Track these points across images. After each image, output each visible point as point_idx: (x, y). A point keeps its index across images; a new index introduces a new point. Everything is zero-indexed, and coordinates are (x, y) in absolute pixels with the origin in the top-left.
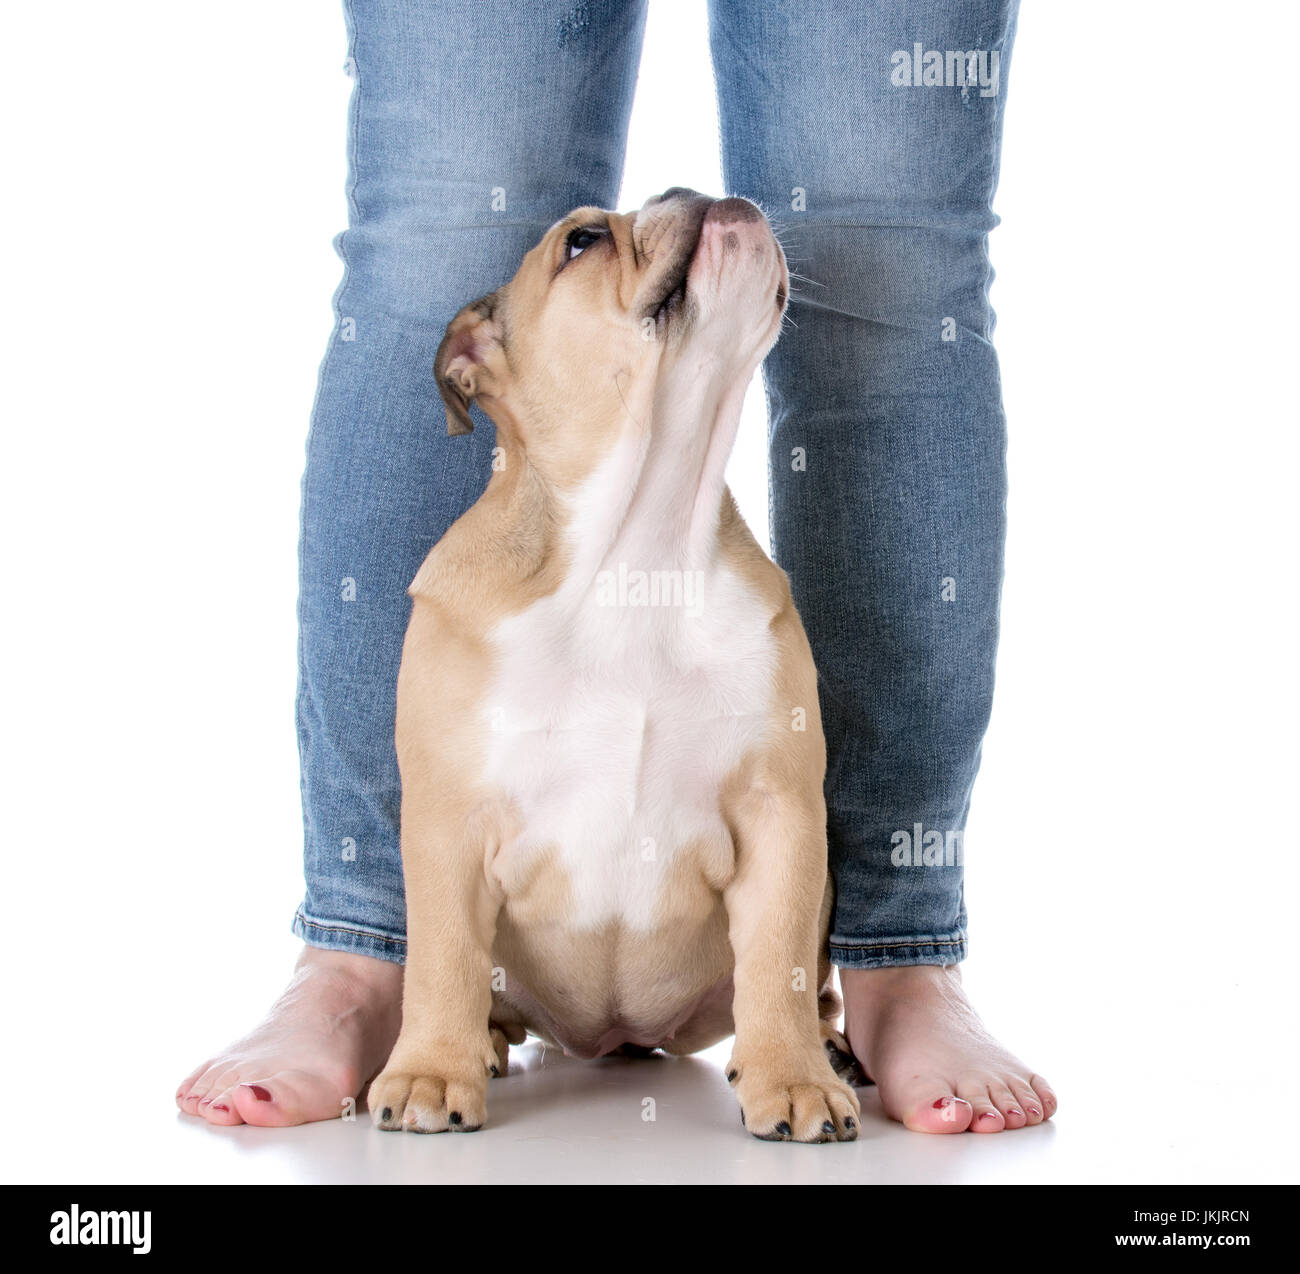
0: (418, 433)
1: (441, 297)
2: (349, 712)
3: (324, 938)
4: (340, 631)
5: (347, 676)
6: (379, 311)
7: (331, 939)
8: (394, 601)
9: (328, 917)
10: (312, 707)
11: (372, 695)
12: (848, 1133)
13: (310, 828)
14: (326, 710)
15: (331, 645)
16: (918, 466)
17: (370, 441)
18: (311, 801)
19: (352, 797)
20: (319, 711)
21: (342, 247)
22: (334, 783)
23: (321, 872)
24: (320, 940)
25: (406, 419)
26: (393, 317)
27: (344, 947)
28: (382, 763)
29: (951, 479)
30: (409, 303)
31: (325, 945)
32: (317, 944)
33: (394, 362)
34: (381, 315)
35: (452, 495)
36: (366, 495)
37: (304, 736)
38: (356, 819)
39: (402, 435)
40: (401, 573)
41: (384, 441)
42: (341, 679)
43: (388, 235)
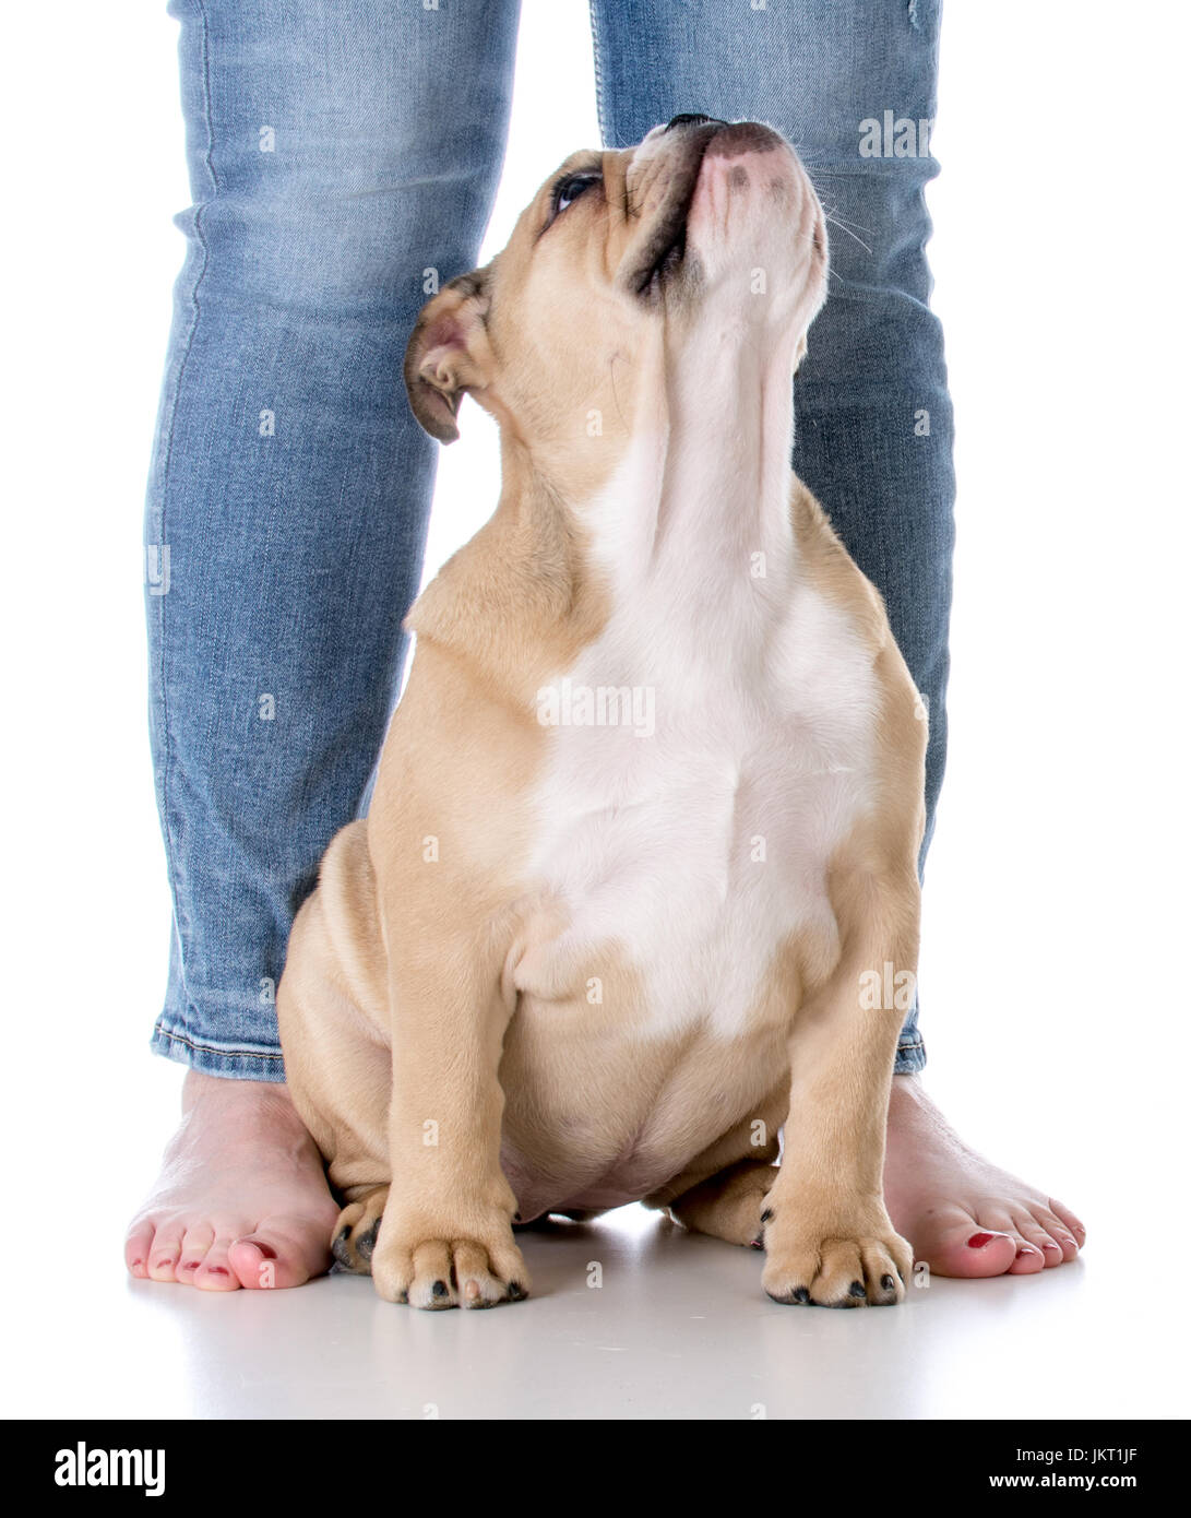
0: (311, 448)
1: (338, 281)
2: (240, 789)
3: (225, 1065)
4: (224, 692)
5: (236, 746)
6: (259, 303)
7: (234, 1066)
8: (289, 651)
9: (225, 1040)
10: (188, 786)
11: (268, 766)
12: (884, 1295)
13: (190, 932)
14: (211, 789)
15: (211, 709)
16: (862, 468)
17: (252, 461)
18: (194, 899)
19: (248, 893)
20: (204, 793)
21: (198, 226)
22: (223, 876)
23: (211, 985)
24: (218, 1067)
25: (296, 432)
26: (278, 307)
27: (254, 1076)
28: (284, 846)
29: (900, 483)
30: (299, 289)
31: (229, 1075)
32: (215, 1072)
33: (279, 365)
34: (262, 308)
35: (350, 517)
36: (250, 528)
37: (173, 819)
38: (253, 918)
39: (293, 451)
40: (296, 617)
41: (271, 460)
42: (228, 750)
43: (270, 211)
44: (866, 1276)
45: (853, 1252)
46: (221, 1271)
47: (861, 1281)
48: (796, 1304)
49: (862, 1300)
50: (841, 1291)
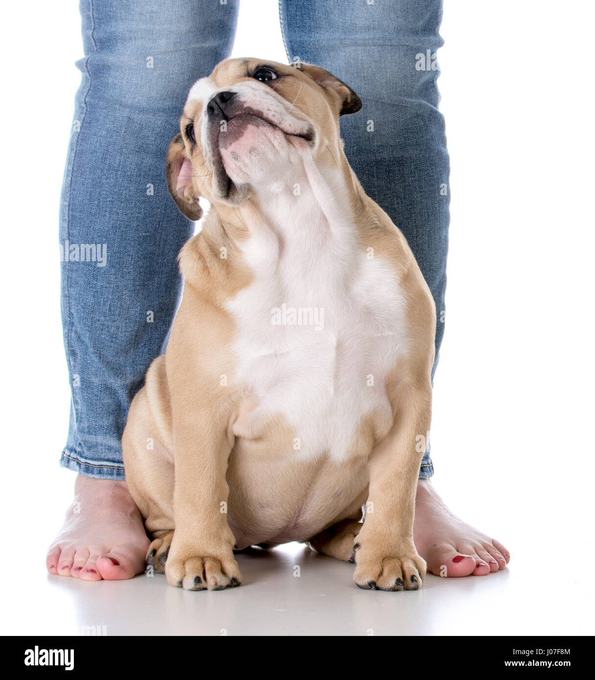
0: (140, 174)
1: (154, 94)
2: (105, 339)
3: (96, 471)
4: (97, 292)
5: (103, 318)
6: (116, 104)
7: (100, 473)
8: (129, 273)
9: (96, 460)
10: (79, 337)
11: (118, 328)
13: (79, 407)
14: (91, 339)
15: (91, 300)
16: (405, 186)
17: (112, 180)
18: (82, 392)
19: (108, 389)
20: (87, 340)
21: (87, 67)
22: (96, 381)
23: (89, 433)
24: (92, 473)
25: (133, 167)
26: (125, 106)
27: (109, 477)
28: (125, 367)
29: (423, 194)
30: (135, 98)
31: (97, 476)
32: (91, 475)
33: (125, 134)
34: (117, 106)
35: (159, 208)
36: (110, 212)
37: (72, 353)
38: (110, 401)
39: (131, 175)
40: (132, 256)
41: (121, 180)
42: (99, 320)
43: (122, 60)
44: (404, 576)
45: (398, 565)
46: (93, 571)
47: (402, 578)
48: (370, 589)
49: (402, 587)
50: (392, 583)
